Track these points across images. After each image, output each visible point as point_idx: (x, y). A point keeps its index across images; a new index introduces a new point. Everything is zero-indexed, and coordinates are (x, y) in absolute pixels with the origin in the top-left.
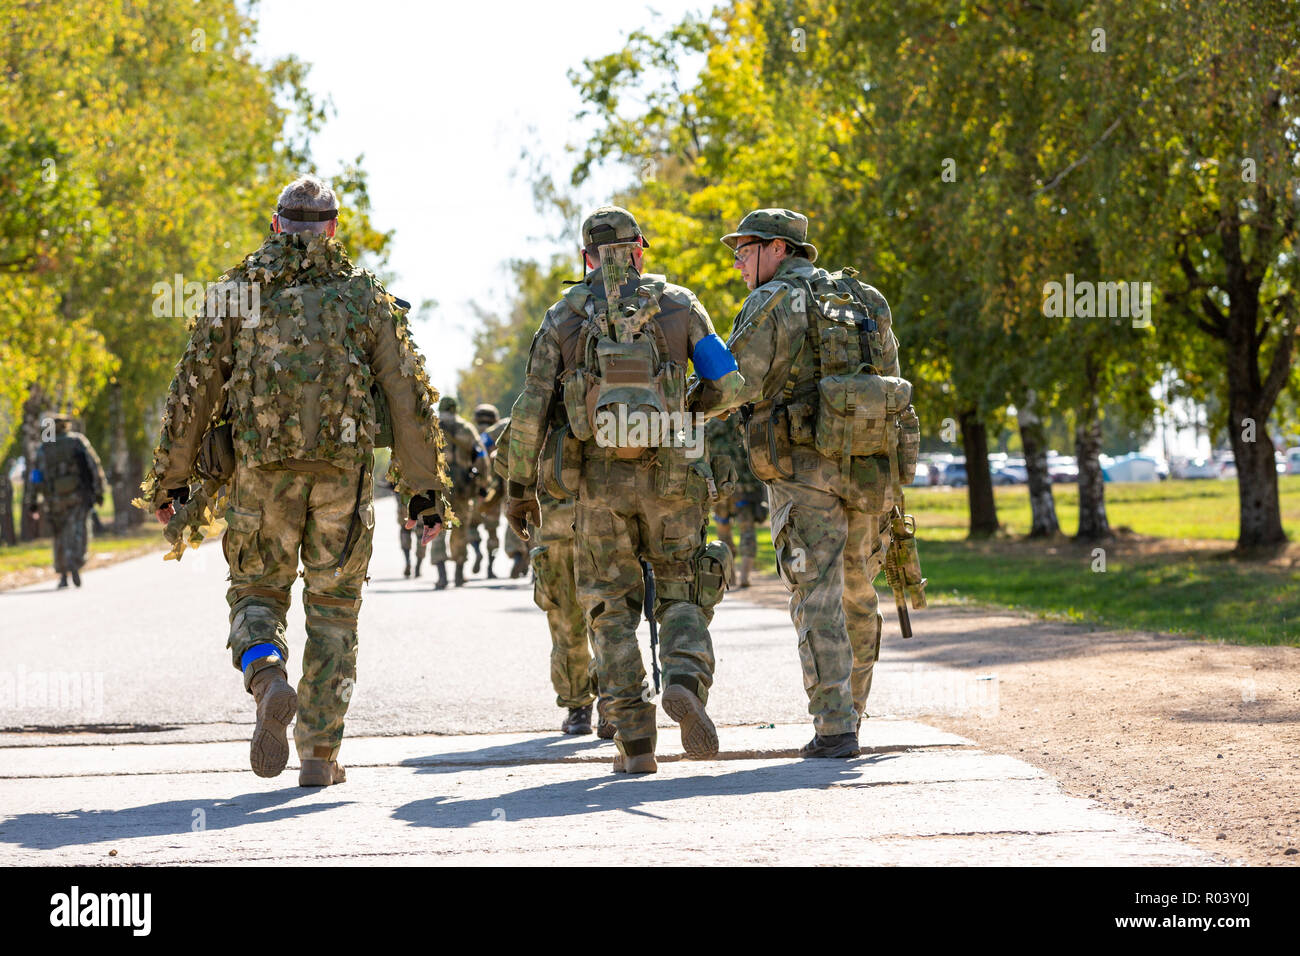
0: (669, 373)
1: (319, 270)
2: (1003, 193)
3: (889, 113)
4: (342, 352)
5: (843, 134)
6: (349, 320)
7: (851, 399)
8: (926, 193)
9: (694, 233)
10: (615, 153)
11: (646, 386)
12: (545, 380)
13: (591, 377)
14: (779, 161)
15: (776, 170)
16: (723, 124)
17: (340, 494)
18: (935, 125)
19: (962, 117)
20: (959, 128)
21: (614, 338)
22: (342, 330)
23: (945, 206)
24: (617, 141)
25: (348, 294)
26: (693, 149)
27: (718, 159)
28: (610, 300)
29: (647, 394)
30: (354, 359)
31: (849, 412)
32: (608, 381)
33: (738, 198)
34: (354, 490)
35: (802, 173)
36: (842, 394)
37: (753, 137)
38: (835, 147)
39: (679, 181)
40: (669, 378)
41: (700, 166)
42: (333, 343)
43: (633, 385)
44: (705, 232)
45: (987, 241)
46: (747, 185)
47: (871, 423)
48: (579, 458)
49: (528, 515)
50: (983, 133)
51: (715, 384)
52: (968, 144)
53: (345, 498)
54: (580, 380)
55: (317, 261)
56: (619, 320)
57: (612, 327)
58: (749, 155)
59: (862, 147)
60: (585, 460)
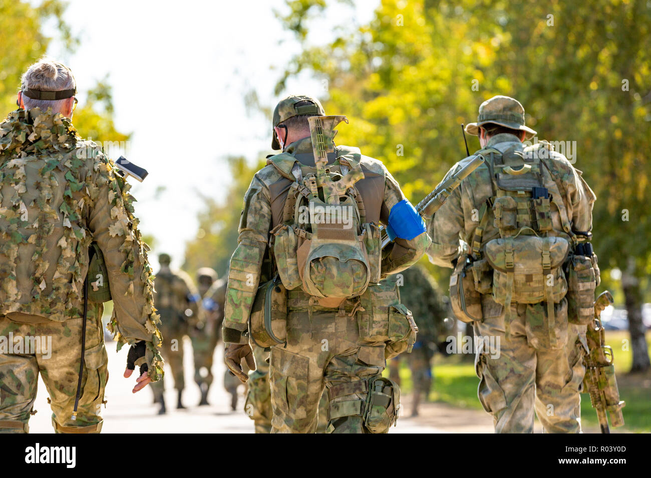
0: (370, 233)
1: (46, 142)
2: (609, 105)
3: (521, 42)
4: (57, 216)
5: (486, 57)
6: (66, 188)
7: (509, 258)
8: (550, 104)
9: (368, 135)
10: (307, 72)
11: (352, 244)
12: (260, 233)
13: (303, 233)
14: (435, 78)
15: (433, 85)
16: (391, 50)
17: (63, 343)
18: (557, 52)
19: (577, 46)
20: (574, 54)
21: (322, 199)
22: (59, 196)
23: (564, 114)
24: (309, 62)
25: (68, 164)
26: (367, 69)
27: (387, 77)
28: (319, 166)
29: (354, 251)
30: (68, 223)
31: (510, 269)
32: (320, 237)
33: (403, 107)
34: (77, 338)
35: (452, 88)
36: (502, 254)
37: (414, 59)
38: (478, 68)
39: (357, 93)
40: (370, 238)
41: (373, 82)
42: (47, 209)
43: (340, 242)
44: (377, 134)
45: (597, 142)
46: (409, 98)
47: (529, 278)
48: (285, 310)
49: (243, 360)
50: (594, 58)
51: (409, 243)
52: (582, 66)
53: (69, 346)
54: (291, 235)
55: (44, 134)
56: (327, 184)
57: (320, 189)
58: (411, 74)
59: (500, 67)
60: (289, 311)
